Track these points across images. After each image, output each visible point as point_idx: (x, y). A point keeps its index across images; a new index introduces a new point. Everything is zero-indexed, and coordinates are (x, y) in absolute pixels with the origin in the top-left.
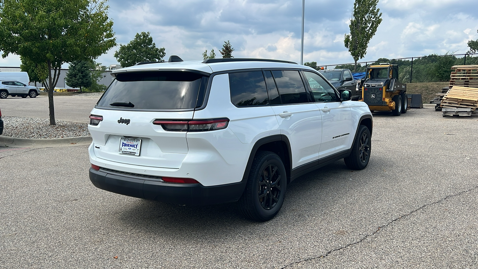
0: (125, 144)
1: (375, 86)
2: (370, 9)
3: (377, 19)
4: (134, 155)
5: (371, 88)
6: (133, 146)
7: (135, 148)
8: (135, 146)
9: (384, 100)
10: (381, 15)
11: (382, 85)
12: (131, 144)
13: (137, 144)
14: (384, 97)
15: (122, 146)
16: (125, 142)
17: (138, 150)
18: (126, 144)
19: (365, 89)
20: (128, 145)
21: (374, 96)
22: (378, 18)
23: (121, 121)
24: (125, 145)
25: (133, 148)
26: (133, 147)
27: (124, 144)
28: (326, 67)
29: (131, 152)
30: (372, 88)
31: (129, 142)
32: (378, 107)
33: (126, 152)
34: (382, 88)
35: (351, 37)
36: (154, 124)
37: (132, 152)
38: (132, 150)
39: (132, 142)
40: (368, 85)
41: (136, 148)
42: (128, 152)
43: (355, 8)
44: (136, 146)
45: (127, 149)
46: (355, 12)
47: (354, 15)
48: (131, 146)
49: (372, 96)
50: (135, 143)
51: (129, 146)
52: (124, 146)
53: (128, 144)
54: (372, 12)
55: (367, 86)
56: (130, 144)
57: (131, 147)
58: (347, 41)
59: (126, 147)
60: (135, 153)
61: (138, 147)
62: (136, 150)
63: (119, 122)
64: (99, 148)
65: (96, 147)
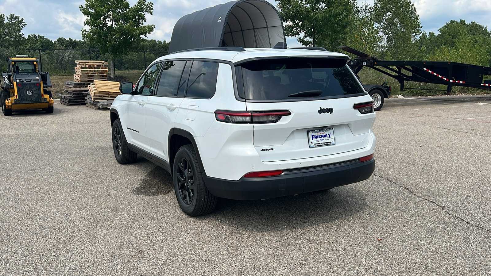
0: (315, 136)
1: (30, 81)
4: (330, 144)
5: (26, 84)
6: (325, 136)
8: (328, 136)
9: (43, 96)
11: (38, 80)
12: (322, 135)
13: (330, 133)
14: (43, 93)
15: (313, 139)
16: (315, 134)
17: (333, 139)
18: (316, 136)
19: (18, 84)
20: (319, 137)
21: (30, 93)
23: (322, 111)
24: (316, 137)
25: (326, 138)
26: (325, 137)
27: (314, 137)
29: (325, 143)
30: (28, 84)
31: (319, 133)
32: (36, 104)
33: (319, 144)
34: (40, 84)
36: (354, 108)
37: (327, 143)
38: (325, 140)
39: (322, 133)
40: (21, 80)
41: (330, 137)
42: (322, 143)
44: (329, 135)
45: (315, 141)
48: (322, 136)
49: (28, 92)
50: (327, 133)
51: (321, 137)
52: (314, 139)
55: (20, 82)
56: (321, 135)
57: (323, 138)
59: (317, 139)
60: (330, 142)
61: (332, 136)
62: (330, 140)
63: (320, 112)
64: (272, 149)
65: (264, 150)
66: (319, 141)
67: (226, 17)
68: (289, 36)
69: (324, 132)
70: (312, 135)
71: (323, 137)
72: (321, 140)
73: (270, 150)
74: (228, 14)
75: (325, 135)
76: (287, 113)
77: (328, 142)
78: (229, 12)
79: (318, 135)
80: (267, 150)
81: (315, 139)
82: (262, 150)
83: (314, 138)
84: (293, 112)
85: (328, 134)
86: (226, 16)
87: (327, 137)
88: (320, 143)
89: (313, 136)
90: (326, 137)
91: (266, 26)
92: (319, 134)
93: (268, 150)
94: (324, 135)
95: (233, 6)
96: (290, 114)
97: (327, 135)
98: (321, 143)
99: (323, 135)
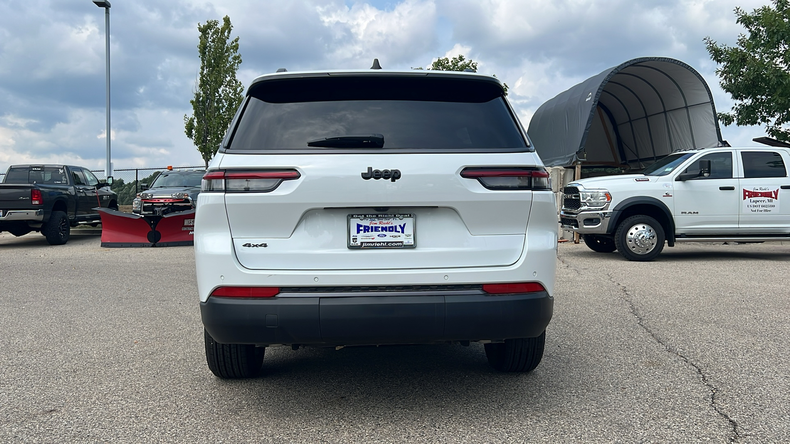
0: (365, 227)
2: (227, 79)
3: (237, 96)
4: (400, 247)
6: (392, 229)
7: (399, 232)
8: (399, 229)
10: (243, 90)
12: (384, 226)
13: (404, 225)
15: (358, 232)
16: (366, 223)
17: (410, 235)
18: (368, 227)
20: (376, 229)
22: (238, 94)
23: (371, 175)
24: (366, 229)
25: (394, 233)
26: (390, 231)
27: (361, 228)
28: (137, 171)
29: (388, 243)
31: (377, 221)
33: (372, 243)
35: (196, 120)
36: (463, 176)
37: (392, 242)
38: (389, 237)
39: (386, 221)
41: (403, 232)
42: (380, 243)
43: (202, 73)
44: (403, 228)
45: (362, 237)
46: (201, 79)
47: (201, 86)
48: (384, 229)
50: (396, 222)
51: (380, 229)
52: (362, 232)
53: (374, 226)
54: (229, 84)
56: (381, 226)
57: (384, 232)
58: (190, 128)
59: (371, 232)
60: (402, 242)
61: (409, 230)
62: (403, 238)
63: (366, 176)
64: (265, 245)
65: (249, 245)
66: (374, 237)
67: (598, 92)
68: (746, 125)
69: (389, 221)
70: (358, 224)
71: (386, 231)
72: (378, 236)
73: (261, 246)
74: (601, 86)
75: (392, 227)
76: (292, 174)
77: (396, 242)
78: (603, 82)
79: (372, 225)
80: (254, 246)
81: (365, 232)
82: (245, 245)
83: (362, 230)
84: (304, 174)
85: (400, 226)
86: (598, 90)
87: (396, 231)
88: (375, 243)
89: (361, 226)
90: (392, 231)
91: (685, 106)
92: (377, 223)
93: (256, 246)
94: (389, 227)
95: (612, 72)
96: (298, 177)
97: (396, 227)
98: (378, 243)
99: (386, 227)
